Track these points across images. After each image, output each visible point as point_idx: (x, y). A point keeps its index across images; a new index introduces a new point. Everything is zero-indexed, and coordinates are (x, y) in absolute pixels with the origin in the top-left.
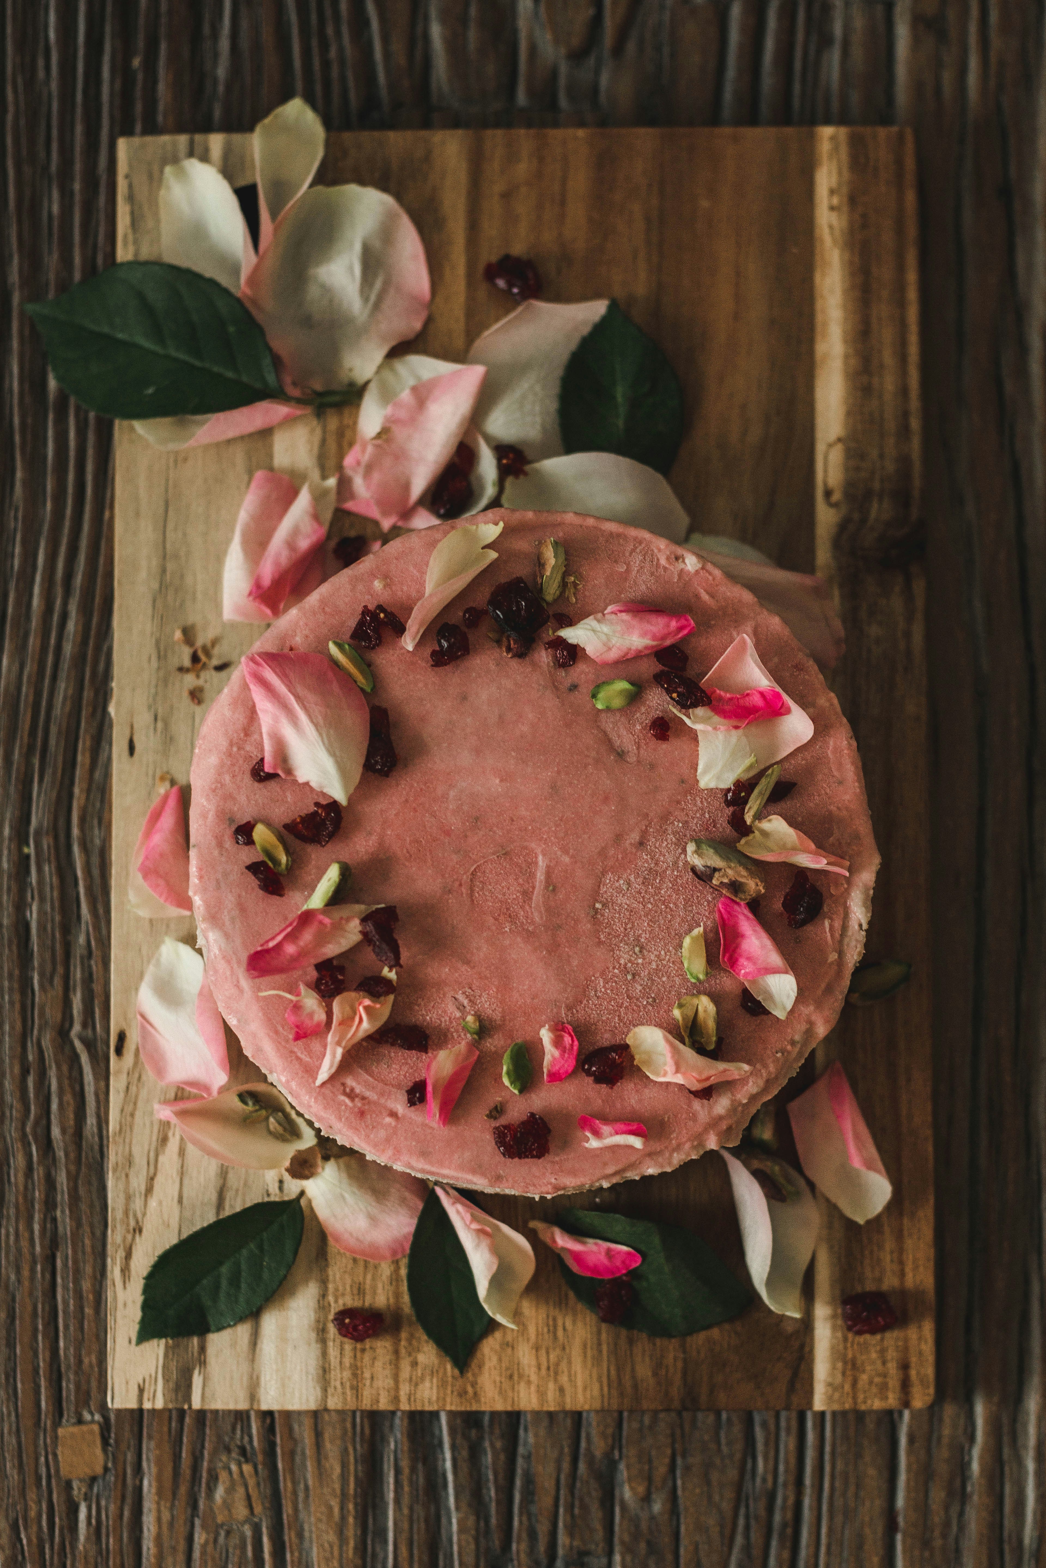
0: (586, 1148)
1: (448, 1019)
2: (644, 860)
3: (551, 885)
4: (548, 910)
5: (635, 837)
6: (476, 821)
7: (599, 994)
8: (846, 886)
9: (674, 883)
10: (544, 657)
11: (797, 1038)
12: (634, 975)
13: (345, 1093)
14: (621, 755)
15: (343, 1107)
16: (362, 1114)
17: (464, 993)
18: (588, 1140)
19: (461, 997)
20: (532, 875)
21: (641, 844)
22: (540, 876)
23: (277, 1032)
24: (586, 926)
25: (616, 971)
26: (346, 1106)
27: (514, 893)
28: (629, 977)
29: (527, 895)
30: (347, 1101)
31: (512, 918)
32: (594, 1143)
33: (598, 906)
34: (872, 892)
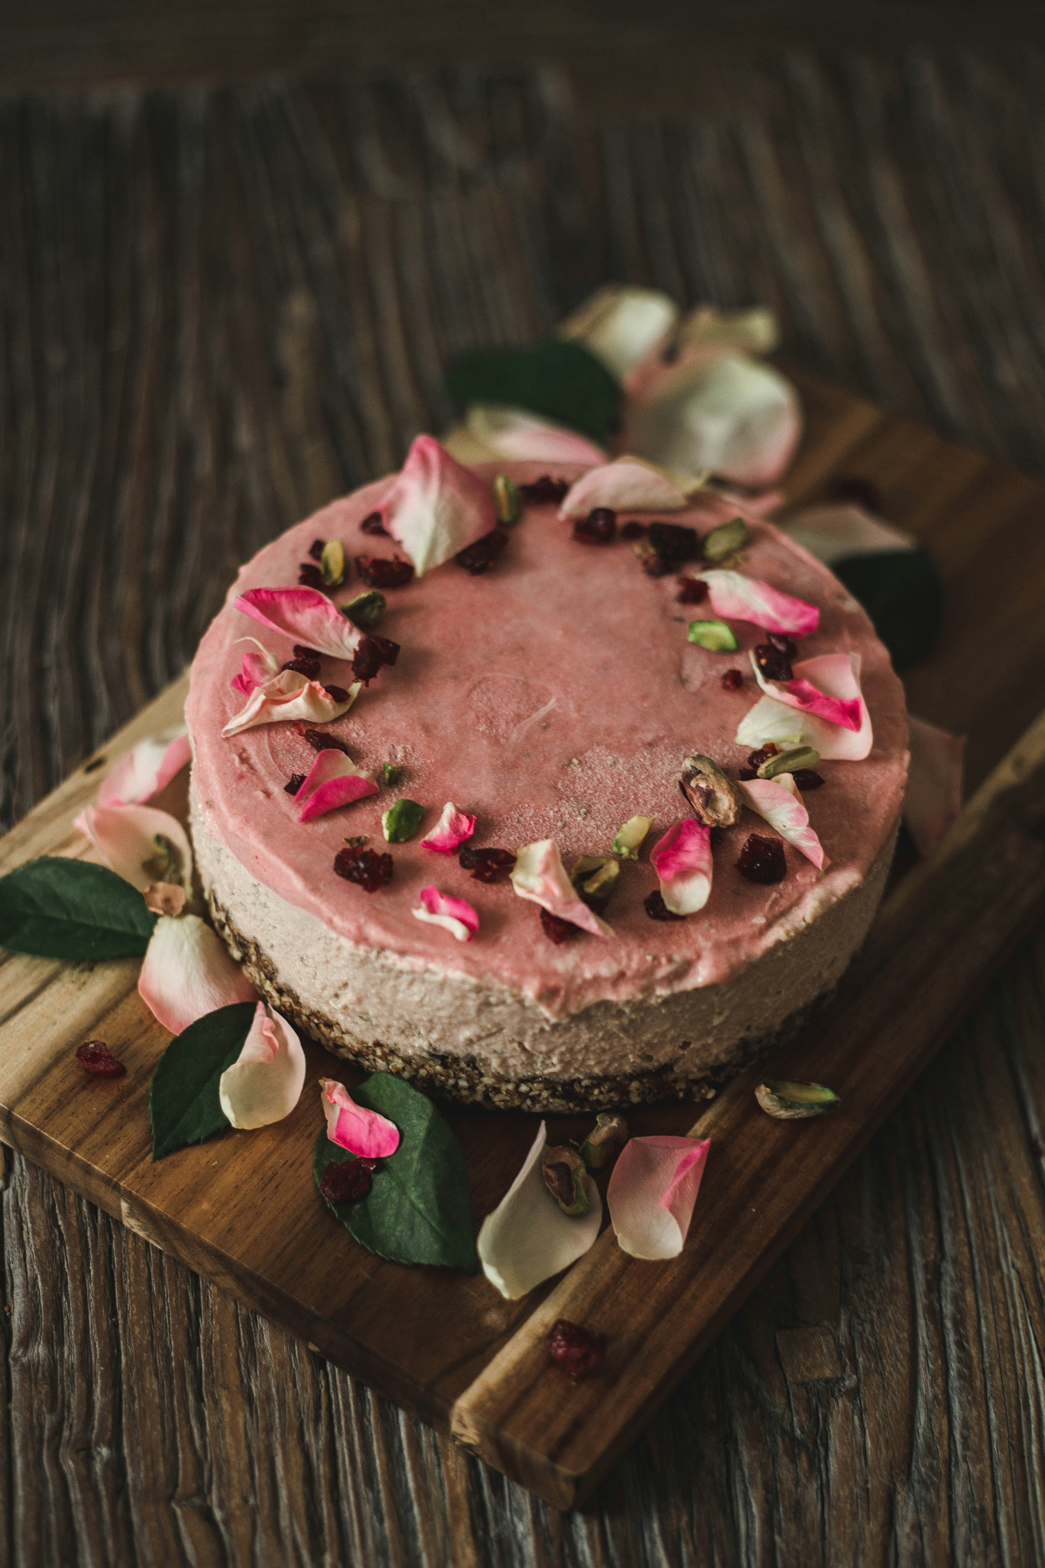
0: (413, 916)
1: (374, 757)
2: (643, 757)
3: (546, 724)
4: (528, 738)
5: (649, 737)
6: (520, 649)
7: (522, 819)
8: (814, 880)
9: (657, 786)
10: (671, 586)
11: (677, 957)
12: (565, 825)
13: (240, 756)
14: (682, 681)
15: (230, 764)
16: (241, 777)
17: (404, 748)
18: (418, 908)
19: (399, 748)
20: (535, 709)
21: (651, 745)
22: (543, 711)
23: (223, 685)
24: (551, 768)
25: (551, 813)
26: (233, 764)
27: (508, 711)
28: (559, 824)
29: (519, 718)
30: (237, 760)
31: (491, 724)
32: (421, 914)
33: (575, 761)
34: (834, 899)
